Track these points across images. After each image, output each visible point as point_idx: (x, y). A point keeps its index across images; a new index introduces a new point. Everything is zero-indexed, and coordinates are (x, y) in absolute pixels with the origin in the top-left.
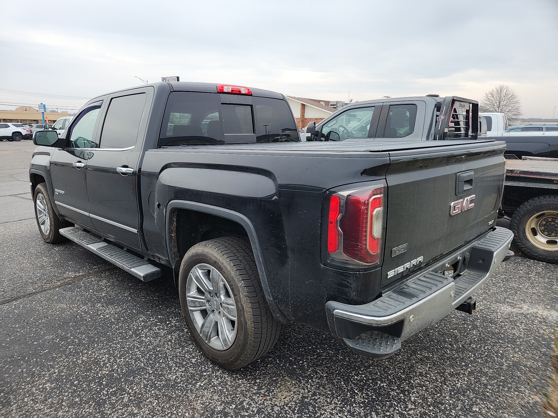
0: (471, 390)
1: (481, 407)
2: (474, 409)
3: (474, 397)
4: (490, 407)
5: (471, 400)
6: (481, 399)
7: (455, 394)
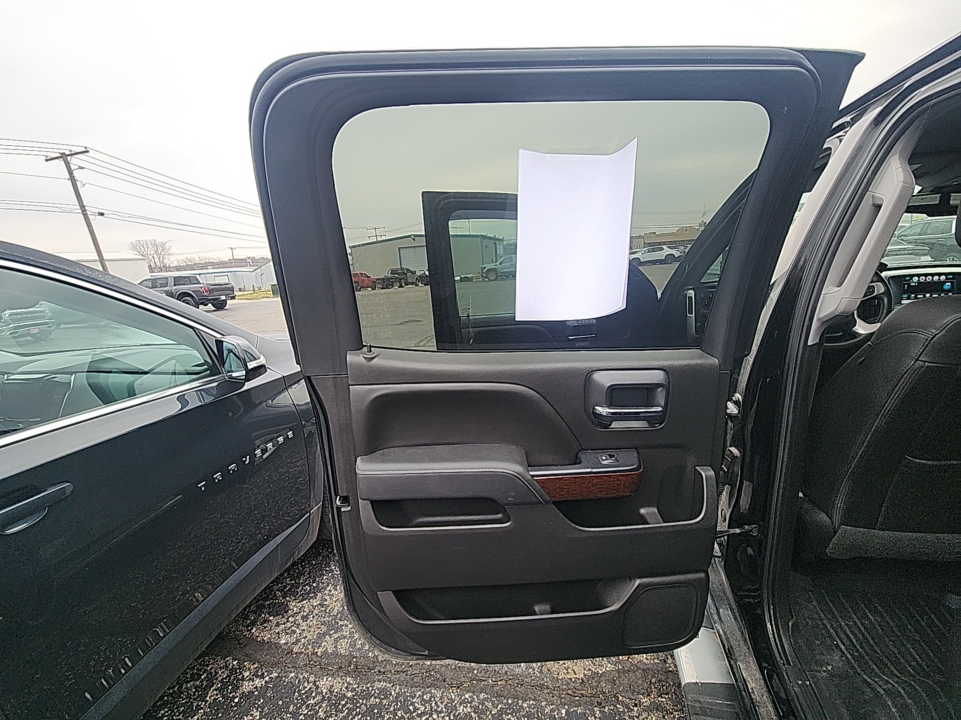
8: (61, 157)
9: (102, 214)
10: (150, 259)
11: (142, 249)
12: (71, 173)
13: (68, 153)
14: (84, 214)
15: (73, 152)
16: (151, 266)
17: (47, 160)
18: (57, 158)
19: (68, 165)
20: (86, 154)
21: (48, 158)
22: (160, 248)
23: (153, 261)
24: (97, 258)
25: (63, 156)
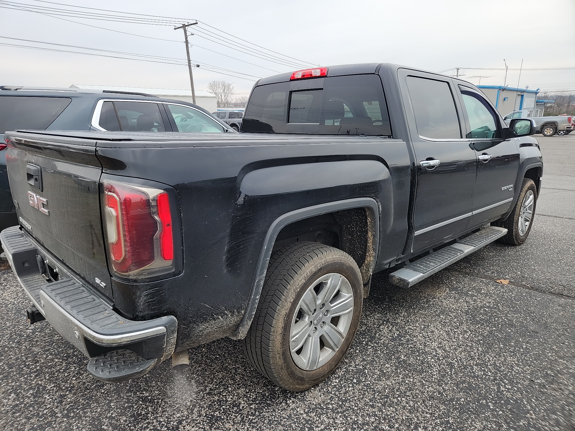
0: (33, 402)
1: (10, 400)
2: (12, 395)
3: (23, 402)
4: (4, 407)
5: (23, 398)
6: (17, 405)
7: (38, 388)
8: (182, 27)
9: (198, 66)
10: (219, 96)
11: (216, 88)
12: (186, 38)
13: (186, 24)
14: (189, 66)
15: (189, 24)
16: (219, 102)
17: (175, 29)
18: (181, 27)
19: (185, 31)
20: (196, 25)
21: (176, 27)
22: (226, 88)
23: (220, 98)
24: (191, 95)
25: (184, 26)
